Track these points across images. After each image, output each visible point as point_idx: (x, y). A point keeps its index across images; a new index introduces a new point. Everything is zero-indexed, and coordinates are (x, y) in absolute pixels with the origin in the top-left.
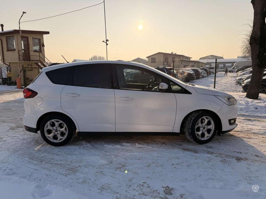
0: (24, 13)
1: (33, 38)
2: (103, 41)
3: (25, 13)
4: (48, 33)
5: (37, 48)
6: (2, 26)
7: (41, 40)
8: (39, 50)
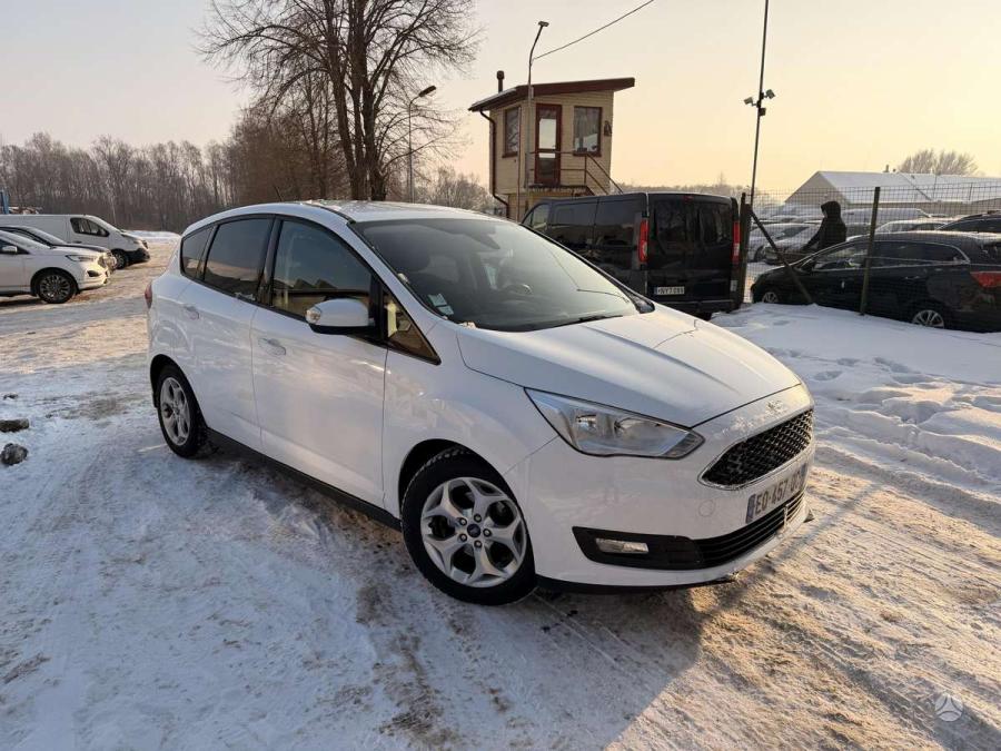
0: (543, 24)
1: (576, 107)
2: (748, 101)
3: (546, 24)
4: (628, 83)
5: (590, 141)
6: (500, 76)
7: (604, 114)
8: (594, 148)
